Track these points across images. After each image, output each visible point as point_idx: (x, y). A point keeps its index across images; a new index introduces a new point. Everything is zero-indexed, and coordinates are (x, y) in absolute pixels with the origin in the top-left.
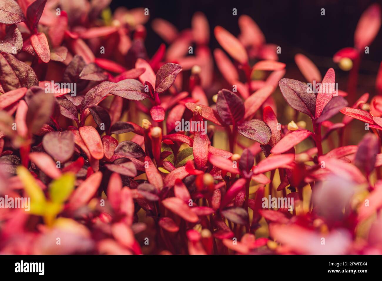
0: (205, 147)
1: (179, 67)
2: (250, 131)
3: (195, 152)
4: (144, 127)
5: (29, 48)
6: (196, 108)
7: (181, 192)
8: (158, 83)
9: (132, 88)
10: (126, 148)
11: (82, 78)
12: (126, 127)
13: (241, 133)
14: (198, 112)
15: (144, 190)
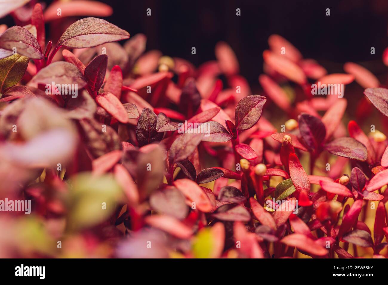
0: (304, 175)
1: (262, 98)
2: (344, 150)
3: (295, 183)
4: (244, 167)
5: (101, 111)
6: (286, 138)
7: (299, 226)
8: (239, 120)
9: (214, 130)
10: (227, 194)
11: (160, 131)
12: (214, 173)
13: (336, 154)
14: (288, 141)
15: (262, 233)
